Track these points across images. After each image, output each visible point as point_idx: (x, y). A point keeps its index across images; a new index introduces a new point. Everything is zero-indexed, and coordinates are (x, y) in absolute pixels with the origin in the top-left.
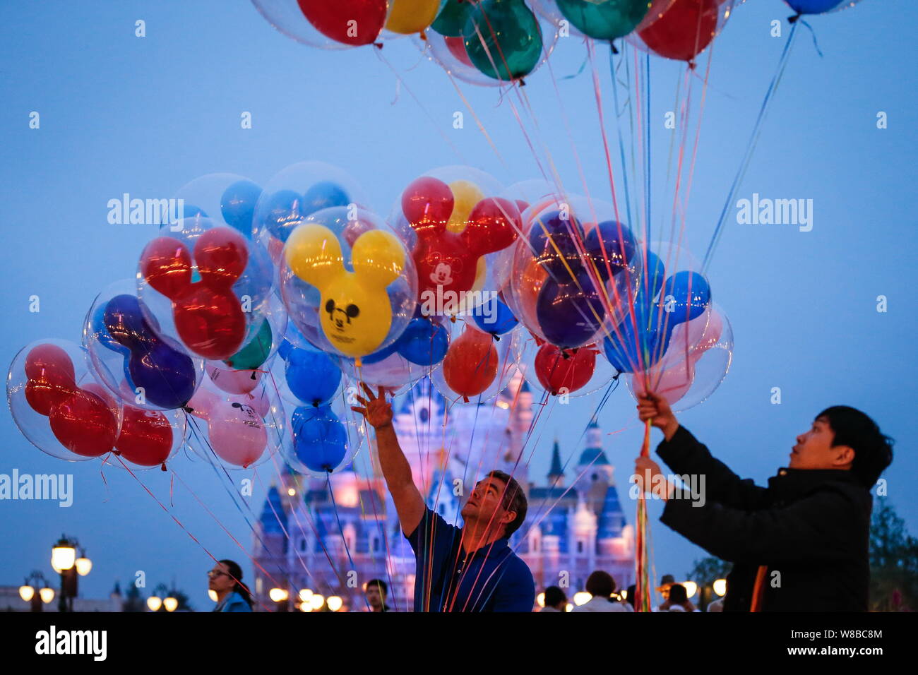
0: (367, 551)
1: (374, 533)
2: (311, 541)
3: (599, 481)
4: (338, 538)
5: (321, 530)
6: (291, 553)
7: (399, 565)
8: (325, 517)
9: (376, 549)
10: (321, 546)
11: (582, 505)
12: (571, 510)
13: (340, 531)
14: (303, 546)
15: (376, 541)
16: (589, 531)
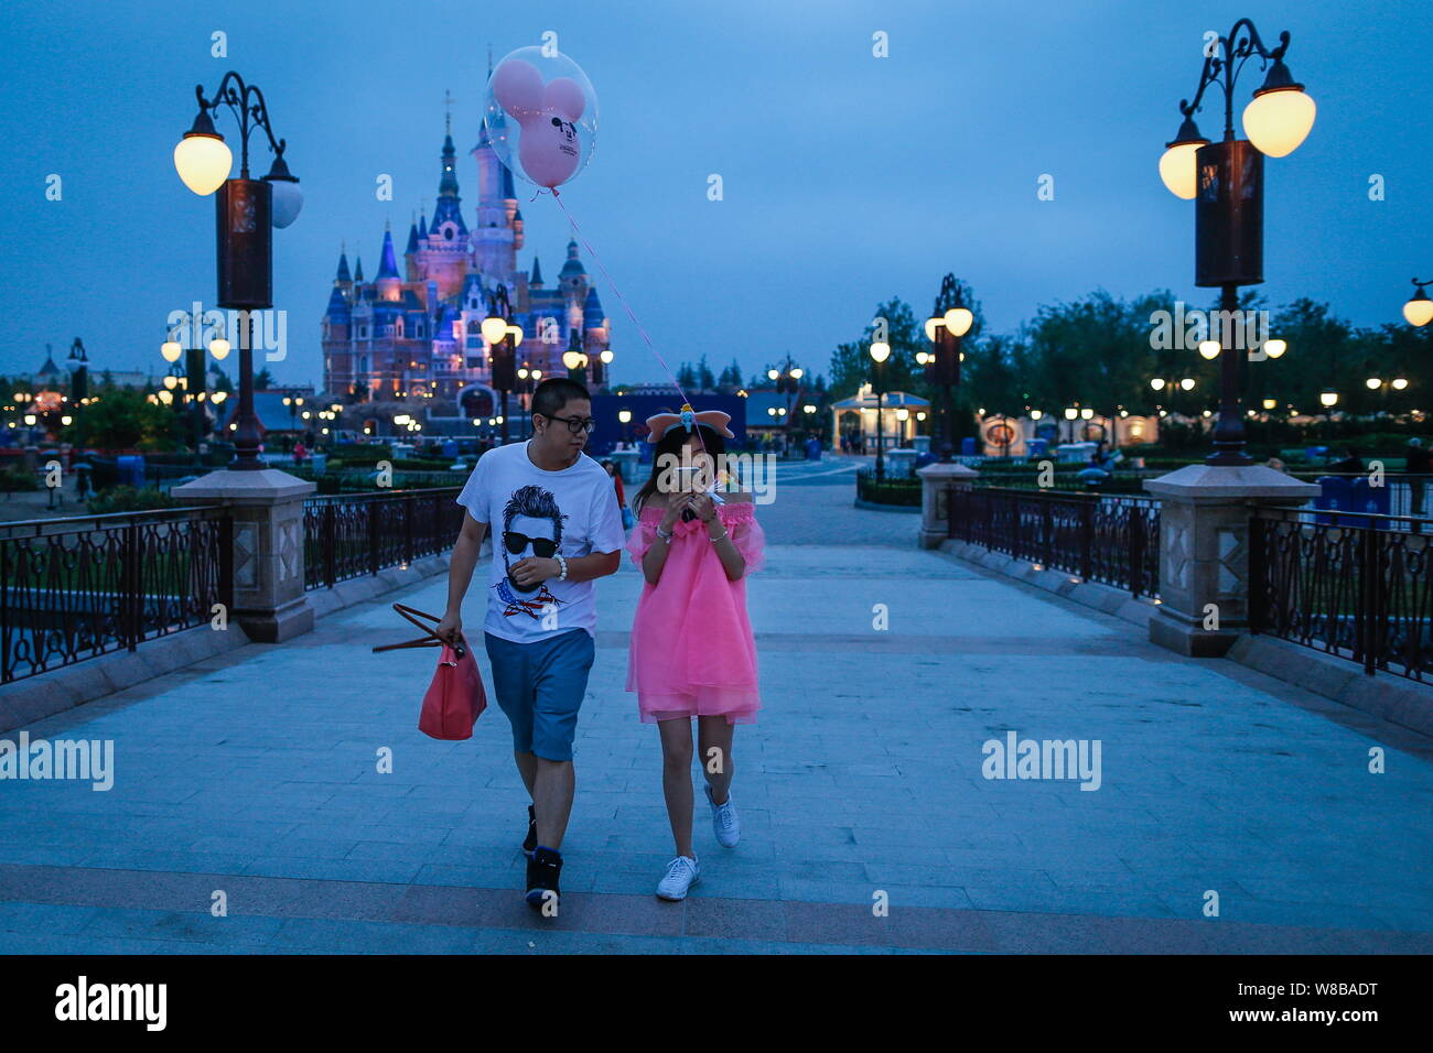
0: (414, 337)
1: (419, 322)
2: (370, 329)
3: (579, 285)
4: (392, 326)
5: (379, 321)
6: (353, 338)
7: (442, 346)
8: (382, 310)
9: (420, 335)
10: (378, 333)
11: (574, 303)
12: (567, 305)
13: (394, 322)
14: (364, 333)
15: (420, 328)
16: (579, 322)
